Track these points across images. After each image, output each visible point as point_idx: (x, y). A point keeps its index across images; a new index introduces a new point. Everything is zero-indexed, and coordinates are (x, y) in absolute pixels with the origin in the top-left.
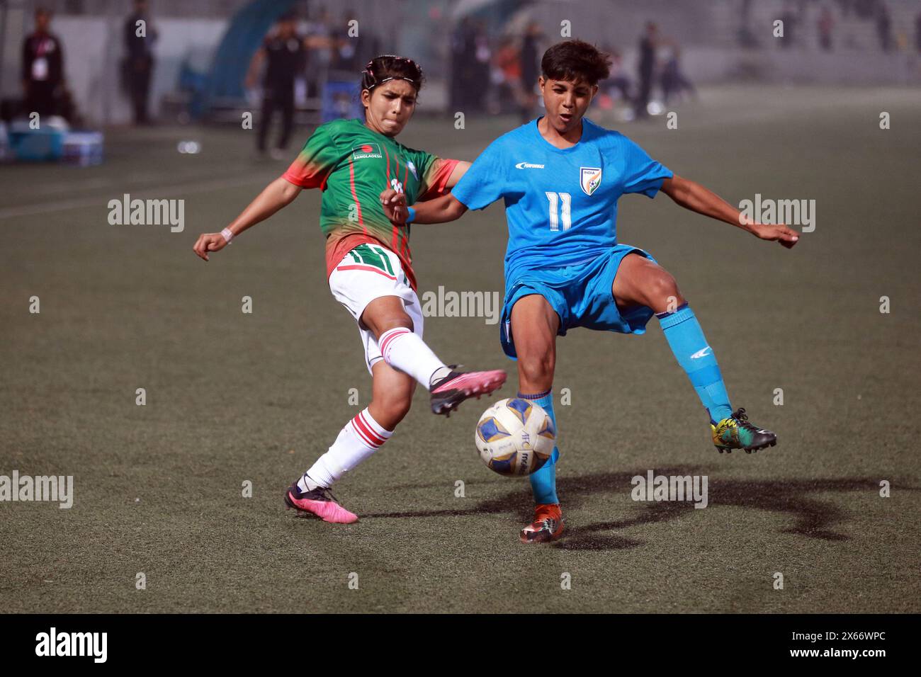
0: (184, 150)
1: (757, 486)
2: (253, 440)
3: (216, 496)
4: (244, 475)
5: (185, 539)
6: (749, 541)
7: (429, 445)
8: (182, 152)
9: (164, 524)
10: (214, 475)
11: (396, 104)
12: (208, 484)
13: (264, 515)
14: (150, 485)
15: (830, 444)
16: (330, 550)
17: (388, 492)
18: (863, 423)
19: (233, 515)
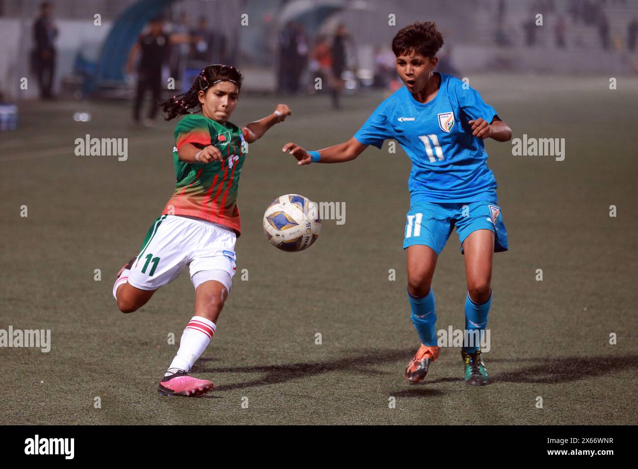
0: (78, 119)
1: (508, 375)
2: (130, 337)
3: (102, 379)
4: (122, 364)
5: (78, 412)
6: (502, 417)
7: (262, 342)
8: (77, 120)
9: (62, 400)
10: (100, 363)
11: (225, 100)
12: (95, 370)
13: (138, 394)
14: (52, 371)
15: (563, 344)
16: (187, 421)
17: (231, 377)
18: (588, 329)
19: (114, 394)
